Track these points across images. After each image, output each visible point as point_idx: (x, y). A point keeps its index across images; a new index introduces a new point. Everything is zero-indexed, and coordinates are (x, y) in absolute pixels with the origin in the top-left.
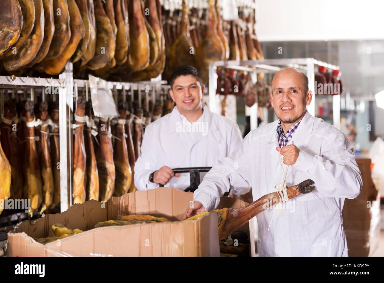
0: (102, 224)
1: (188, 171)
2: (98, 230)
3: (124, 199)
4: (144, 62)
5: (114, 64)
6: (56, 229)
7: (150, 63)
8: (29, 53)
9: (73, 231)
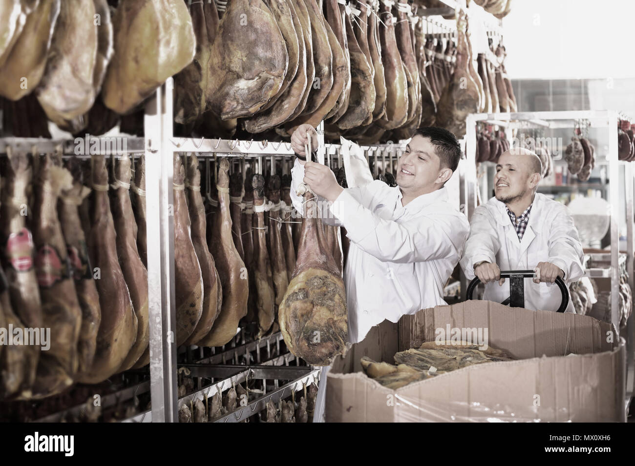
0: (401, 355)
1: (508, 276)
2: (475, 368)
3: (418, 318)
4: (401, 117)
5: (371, 121)
6: (370, 365)
7: (408, 117)
8: (286, 108)
9: (397, 368)
